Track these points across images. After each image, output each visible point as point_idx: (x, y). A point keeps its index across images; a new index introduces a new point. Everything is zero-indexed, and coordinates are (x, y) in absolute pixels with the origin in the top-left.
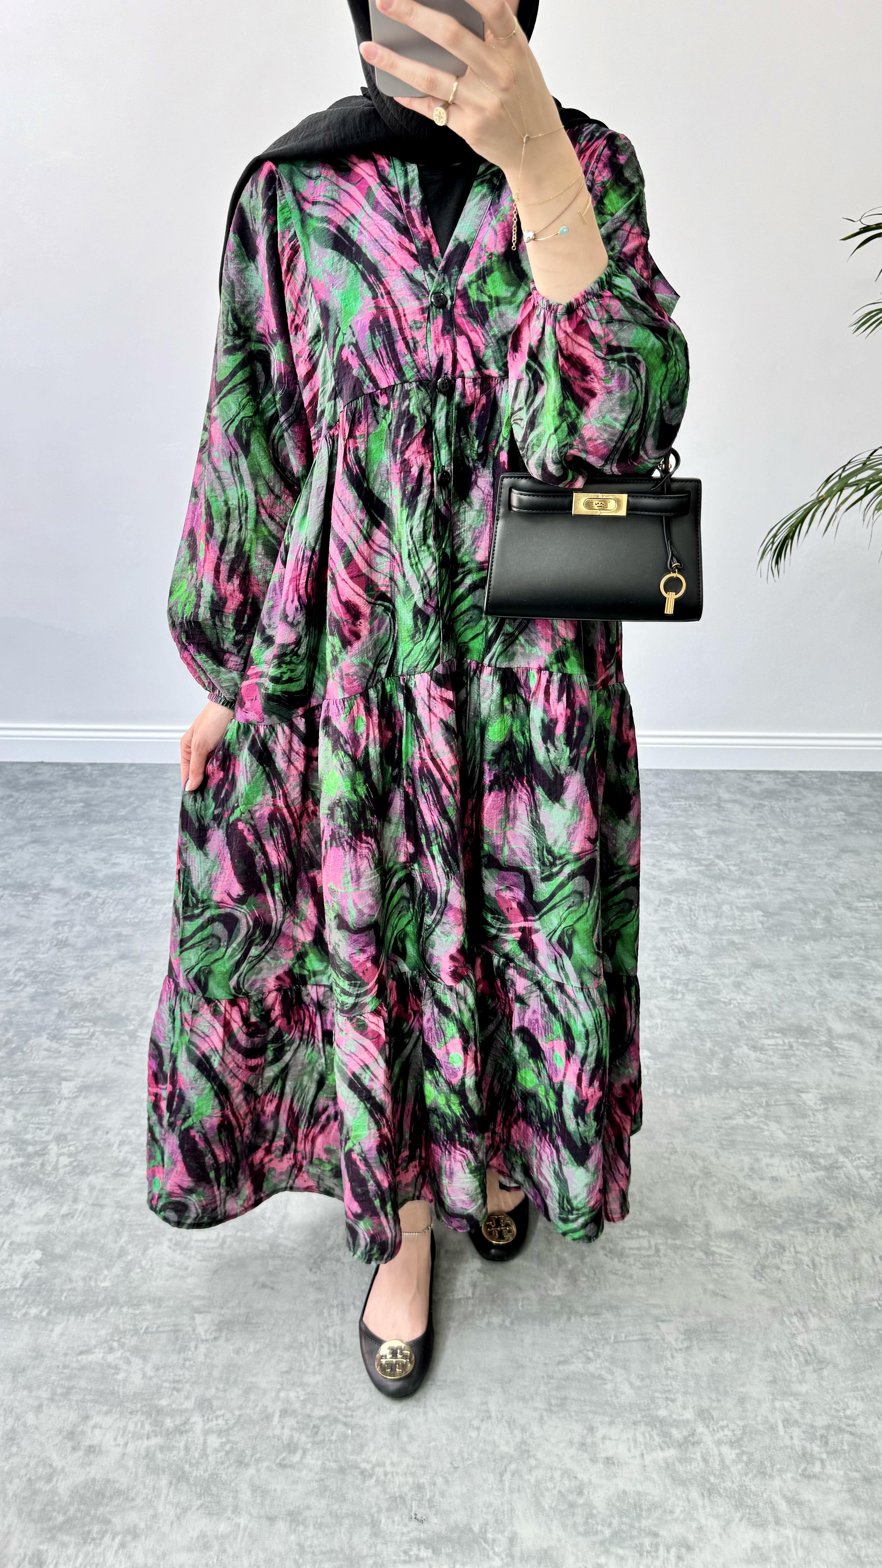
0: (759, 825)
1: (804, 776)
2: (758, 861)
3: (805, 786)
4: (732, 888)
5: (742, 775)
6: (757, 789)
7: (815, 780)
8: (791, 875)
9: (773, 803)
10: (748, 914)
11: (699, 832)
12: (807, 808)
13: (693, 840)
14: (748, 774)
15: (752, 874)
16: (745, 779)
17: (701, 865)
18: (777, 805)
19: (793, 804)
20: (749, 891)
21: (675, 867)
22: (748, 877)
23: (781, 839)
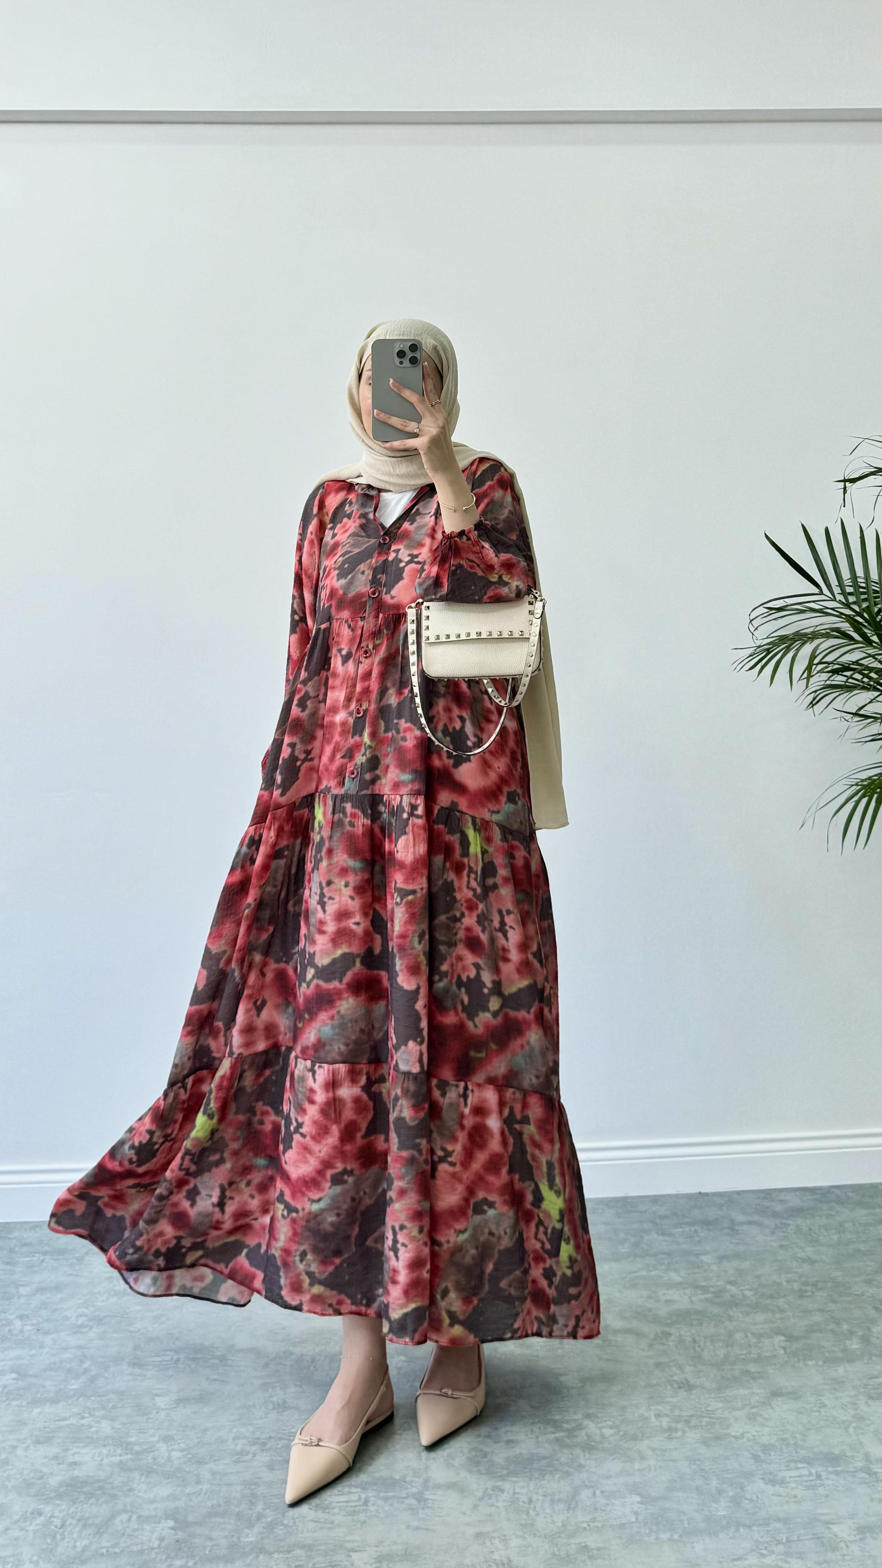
0: (781, 1246)
1: (838, 1192)
2: (779, 1284)
3: (840, 1201)
4: (747, 1314)
5: (761, 1195)
6: (779, 1208)
7: (851, 1194)
8: (821, 1295)
9: (799, 1221)
10: (767, 1341)
11: (706, 1259)
12: (841, 1224)
13: (699, 1267)
14: (767, 1194)
15: (772, 1297)
16: (765, 1198)
17: (709, 1292)
18: (804, 1223)
19: (824, 1221)
20: (769, 1315)
21: (675, 1297)
22: (768, 1301)
23: (809, 1258)
